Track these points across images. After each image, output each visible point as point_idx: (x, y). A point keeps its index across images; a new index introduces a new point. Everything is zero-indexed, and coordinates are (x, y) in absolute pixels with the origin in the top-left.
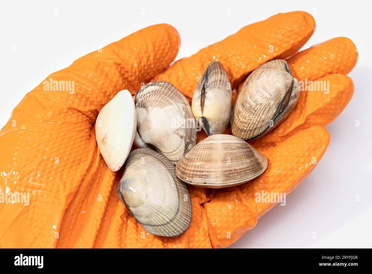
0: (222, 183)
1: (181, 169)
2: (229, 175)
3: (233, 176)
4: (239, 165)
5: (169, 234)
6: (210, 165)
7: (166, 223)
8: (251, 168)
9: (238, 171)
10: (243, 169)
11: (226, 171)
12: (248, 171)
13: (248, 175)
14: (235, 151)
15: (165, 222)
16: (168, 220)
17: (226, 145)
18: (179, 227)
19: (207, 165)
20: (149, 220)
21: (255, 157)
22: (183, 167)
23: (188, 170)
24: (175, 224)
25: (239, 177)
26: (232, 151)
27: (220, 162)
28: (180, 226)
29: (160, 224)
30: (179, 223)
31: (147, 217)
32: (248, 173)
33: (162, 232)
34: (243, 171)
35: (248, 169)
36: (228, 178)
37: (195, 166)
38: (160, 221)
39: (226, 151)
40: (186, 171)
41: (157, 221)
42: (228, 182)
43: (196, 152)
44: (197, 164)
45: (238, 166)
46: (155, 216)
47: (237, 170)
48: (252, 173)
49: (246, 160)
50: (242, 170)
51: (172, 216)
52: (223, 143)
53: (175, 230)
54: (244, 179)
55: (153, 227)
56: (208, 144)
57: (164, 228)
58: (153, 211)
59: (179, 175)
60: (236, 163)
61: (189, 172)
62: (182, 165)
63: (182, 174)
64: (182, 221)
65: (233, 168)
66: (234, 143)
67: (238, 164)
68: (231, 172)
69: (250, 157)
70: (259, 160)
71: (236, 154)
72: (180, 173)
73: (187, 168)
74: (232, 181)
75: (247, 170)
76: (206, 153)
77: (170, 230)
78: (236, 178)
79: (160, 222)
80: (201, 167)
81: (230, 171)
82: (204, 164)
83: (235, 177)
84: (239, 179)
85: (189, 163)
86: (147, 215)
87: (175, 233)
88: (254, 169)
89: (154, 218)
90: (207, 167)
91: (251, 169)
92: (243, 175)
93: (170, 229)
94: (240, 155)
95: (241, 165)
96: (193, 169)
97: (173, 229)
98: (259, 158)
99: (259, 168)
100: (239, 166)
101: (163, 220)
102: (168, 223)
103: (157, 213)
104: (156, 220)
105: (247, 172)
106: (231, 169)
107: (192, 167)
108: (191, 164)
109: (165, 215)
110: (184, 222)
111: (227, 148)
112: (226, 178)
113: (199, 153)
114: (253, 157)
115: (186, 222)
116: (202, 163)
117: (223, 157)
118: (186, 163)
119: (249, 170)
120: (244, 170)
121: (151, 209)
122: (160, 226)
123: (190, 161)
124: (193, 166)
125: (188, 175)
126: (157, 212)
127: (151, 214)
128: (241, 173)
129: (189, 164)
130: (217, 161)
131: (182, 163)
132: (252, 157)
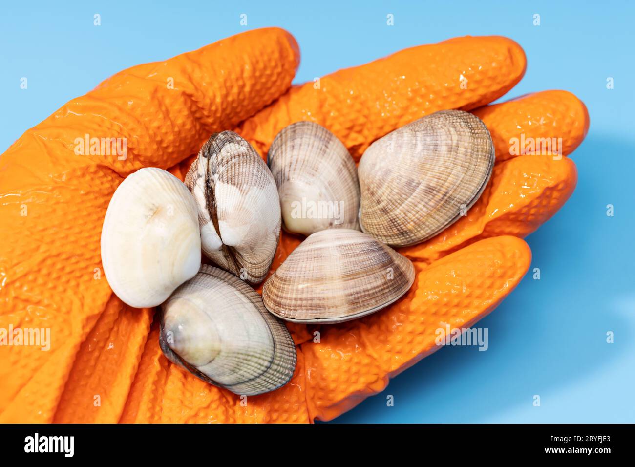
0: (346, 315)
1: (274, 297)
2: (357, 301)
3: (363, 301)
4: (371, 281)
5: (275, 385)
6: (322, 287)
7: (265, 369)
8: (391, 283)
9: (371, 292)
10: (378, 287)
11: (351, 295)
12: (387, 290)
13: (387, 296)
14: (361, 258)
15: (263, 368)
16: (266, 364)
17: (345, 249)
18: (286, 368)
19: (317, 286)
20: (238, 376)
21: (394, 264)
22: (277, 293)
23: (286, 298)
24: (278, 365)
25: (373, 301)
26: (357, 259)
27: (339, 279)
28: (286, 365)
29: (256, 374)
30: (283, 362)
31: (233, 372)
32: (386, 293)
33: (263, 386)
34: (379, 291)
35: (385, 286)
36: (355, 306)
37: (297, 290)
38: (256, 370)
39: (346, 260)
40: (283, 301)
41: (252, 372)
42: (356, 312)
43: (295, 266)
44: (300, 287)
45: (368, 283)
46: (246, 366)
47: (368, 290)
48: (393, 292)
49: (381, 271)
50: (377, 290)
51: (270, 355)
52: (340, 246)
53: (282, 374)
54: (381, 304)
55: (248, 384)
56: (314, 250)
57: (264, 378)
58: (239, 358)
59: (272, 309)
60: (365, 279)
61: (288, 302)
62: (275, 291)
63: (277, 307)
64: (286, 357)
65: (362, 288)
66: (357, 244)
67: (369, 281)
68: (359, 295)
69: (387, 265)
70: (401, 268)
71: (363, 262)
72: (272, 304)
73: (284, 295)
74: (362, 311)
75: (384, 289)
76: (313, 266)
77: (274, 378)
78: (368, 304)
79: (255, 372)
80: (308, 292)
81: (357, 293)
82: (312, 285)
83: (366, 304)
84: (372, 305)
85: (286, 286)
86: (232, 368)
87: (284, 379)
88: (395, 286)
89: (246, 370)
90: (318, 291)
91: (391, 286)
92: (380, 298)
93: (275, 376)
94: (370, 265)
95: (373, 281)
96: (294, 296)
97: (278, 375)
98: (401, 265)
99: (404, 282)
100: (370, 283)
101: (259, 367)
102: (268, 368)
103: (246, 360)
104: (249, 371)
105: (385, 291)
106: (358, 289)
107: (292, 293)
108: (290, 287)
109: (260, 358)
110: (290, 356)
111: (348, 255)
112: (352, 306)
113: (302, 268)
114: (391, 265)
115: (291, 356)
116: (309, 285)
117: (343, 271)
118: (280, 287)
119: (388, 288)
120: (380, 288)
121: (236, 357)
122: (258, 377)
123: (287, 283)
124: (295, 291)
125: (287, 307)
126: (246, 357)
127: (238, 365)
128: (376, 295)
129: (287, 288)
130: (334, 279)
131: (274, 287)
132: (389, 264)
